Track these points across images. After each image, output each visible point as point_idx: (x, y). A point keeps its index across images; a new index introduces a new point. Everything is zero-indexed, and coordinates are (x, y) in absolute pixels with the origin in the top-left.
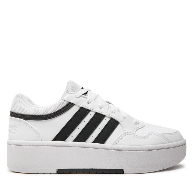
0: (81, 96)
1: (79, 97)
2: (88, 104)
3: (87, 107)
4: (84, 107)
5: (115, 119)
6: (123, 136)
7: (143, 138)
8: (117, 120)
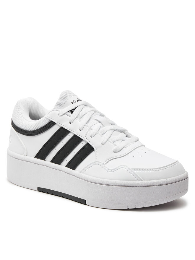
0: (65, 114)
1: (62, 115)
2: (70, 123)
3: (67, 127)
4: (64, 127)
5: (91, 144)
6: (92, 165)
7: (111, 171)
8: (93, 146)
